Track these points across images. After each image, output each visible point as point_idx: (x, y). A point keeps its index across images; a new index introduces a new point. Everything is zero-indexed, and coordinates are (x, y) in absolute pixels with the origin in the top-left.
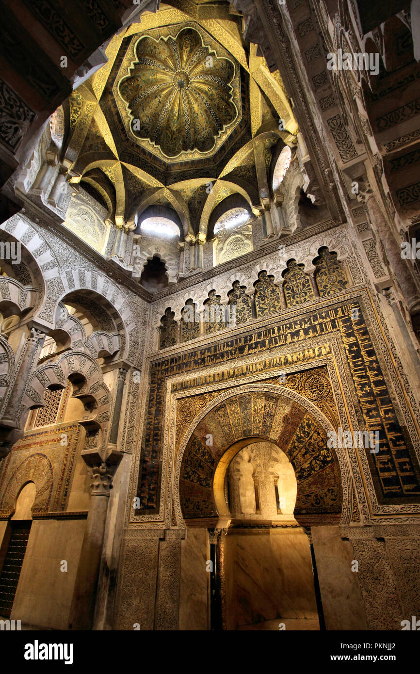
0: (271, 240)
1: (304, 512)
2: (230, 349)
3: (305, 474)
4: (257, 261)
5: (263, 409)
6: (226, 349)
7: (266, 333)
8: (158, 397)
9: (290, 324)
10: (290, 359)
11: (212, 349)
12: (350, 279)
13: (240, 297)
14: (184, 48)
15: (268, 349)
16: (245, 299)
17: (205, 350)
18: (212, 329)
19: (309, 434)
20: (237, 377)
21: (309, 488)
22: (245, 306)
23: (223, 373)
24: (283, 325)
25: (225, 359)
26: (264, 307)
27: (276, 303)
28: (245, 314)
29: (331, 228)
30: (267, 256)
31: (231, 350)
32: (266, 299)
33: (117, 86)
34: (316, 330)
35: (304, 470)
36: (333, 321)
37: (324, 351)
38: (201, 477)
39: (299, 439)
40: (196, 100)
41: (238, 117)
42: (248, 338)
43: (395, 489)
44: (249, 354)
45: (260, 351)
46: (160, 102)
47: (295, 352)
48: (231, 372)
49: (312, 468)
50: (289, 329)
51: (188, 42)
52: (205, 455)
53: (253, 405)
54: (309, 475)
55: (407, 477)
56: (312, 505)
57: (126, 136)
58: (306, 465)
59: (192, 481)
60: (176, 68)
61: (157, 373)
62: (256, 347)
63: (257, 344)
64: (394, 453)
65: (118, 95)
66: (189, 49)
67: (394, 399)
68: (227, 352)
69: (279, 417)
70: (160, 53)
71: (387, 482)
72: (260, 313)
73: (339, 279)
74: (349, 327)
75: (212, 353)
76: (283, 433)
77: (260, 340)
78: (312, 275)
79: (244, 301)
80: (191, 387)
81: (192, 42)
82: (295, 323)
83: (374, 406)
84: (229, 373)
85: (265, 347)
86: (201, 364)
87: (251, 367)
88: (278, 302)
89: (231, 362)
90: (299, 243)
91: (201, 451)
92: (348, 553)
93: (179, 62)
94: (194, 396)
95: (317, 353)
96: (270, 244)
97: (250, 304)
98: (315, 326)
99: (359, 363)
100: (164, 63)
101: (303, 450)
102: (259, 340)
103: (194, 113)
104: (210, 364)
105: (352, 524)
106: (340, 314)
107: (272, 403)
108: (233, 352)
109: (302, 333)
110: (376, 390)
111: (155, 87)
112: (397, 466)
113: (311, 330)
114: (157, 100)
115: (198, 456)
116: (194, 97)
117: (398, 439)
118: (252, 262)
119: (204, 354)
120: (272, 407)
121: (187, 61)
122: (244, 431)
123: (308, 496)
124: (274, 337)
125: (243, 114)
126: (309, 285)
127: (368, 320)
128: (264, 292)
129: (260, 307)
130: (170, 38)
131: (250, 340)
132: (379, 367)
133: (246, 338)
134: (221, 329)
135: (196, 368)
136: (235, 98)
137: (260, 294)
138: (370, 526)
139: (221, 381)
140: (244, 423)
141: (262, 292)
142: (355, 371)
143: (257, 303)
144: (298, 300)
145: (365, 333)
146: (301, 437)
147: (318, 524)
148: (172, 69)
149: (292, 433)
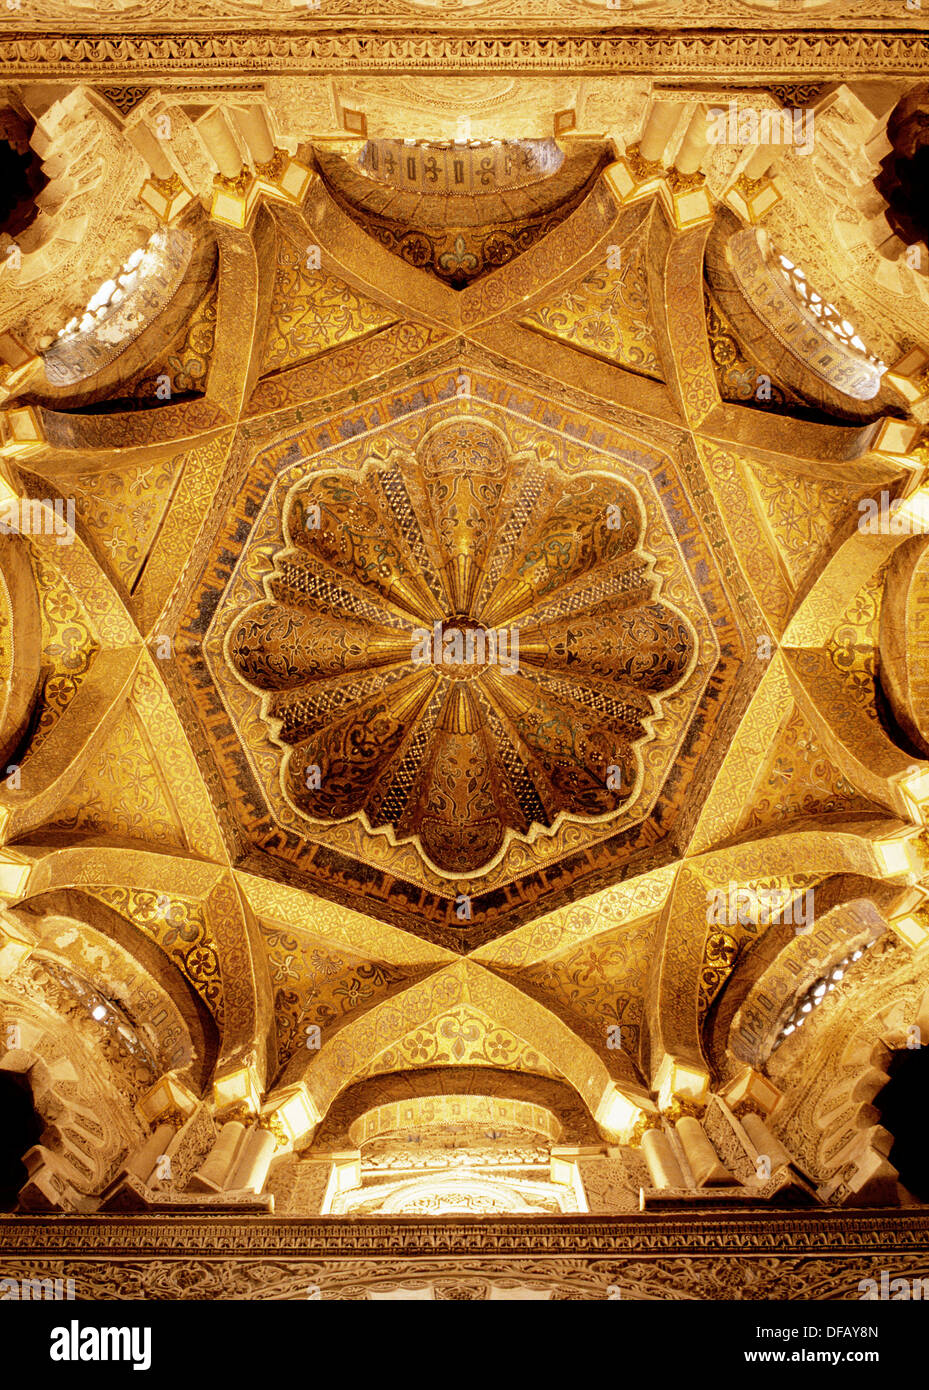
0: (202, 99)
14: (393, 727)
33: (627, 814)
40: (450, 565)
41: (293, 482)
46: (571, 636)
51: (370, 738)
57: (721, 666)
60: (456, 691)
65: (645, 791)
66: (380, 717)
70: (473, 761)
81: (355, 734)
93: (434, 702)
96: (210, 81)
100: (479, 725)
103: (478, 533)
111: (553, 685)
114: (574, 647)
116: (451, 579)
121: (409, 689)
125: (267, 488)
130: (374, 826)
136: (268, 550)
148: (469, 695)
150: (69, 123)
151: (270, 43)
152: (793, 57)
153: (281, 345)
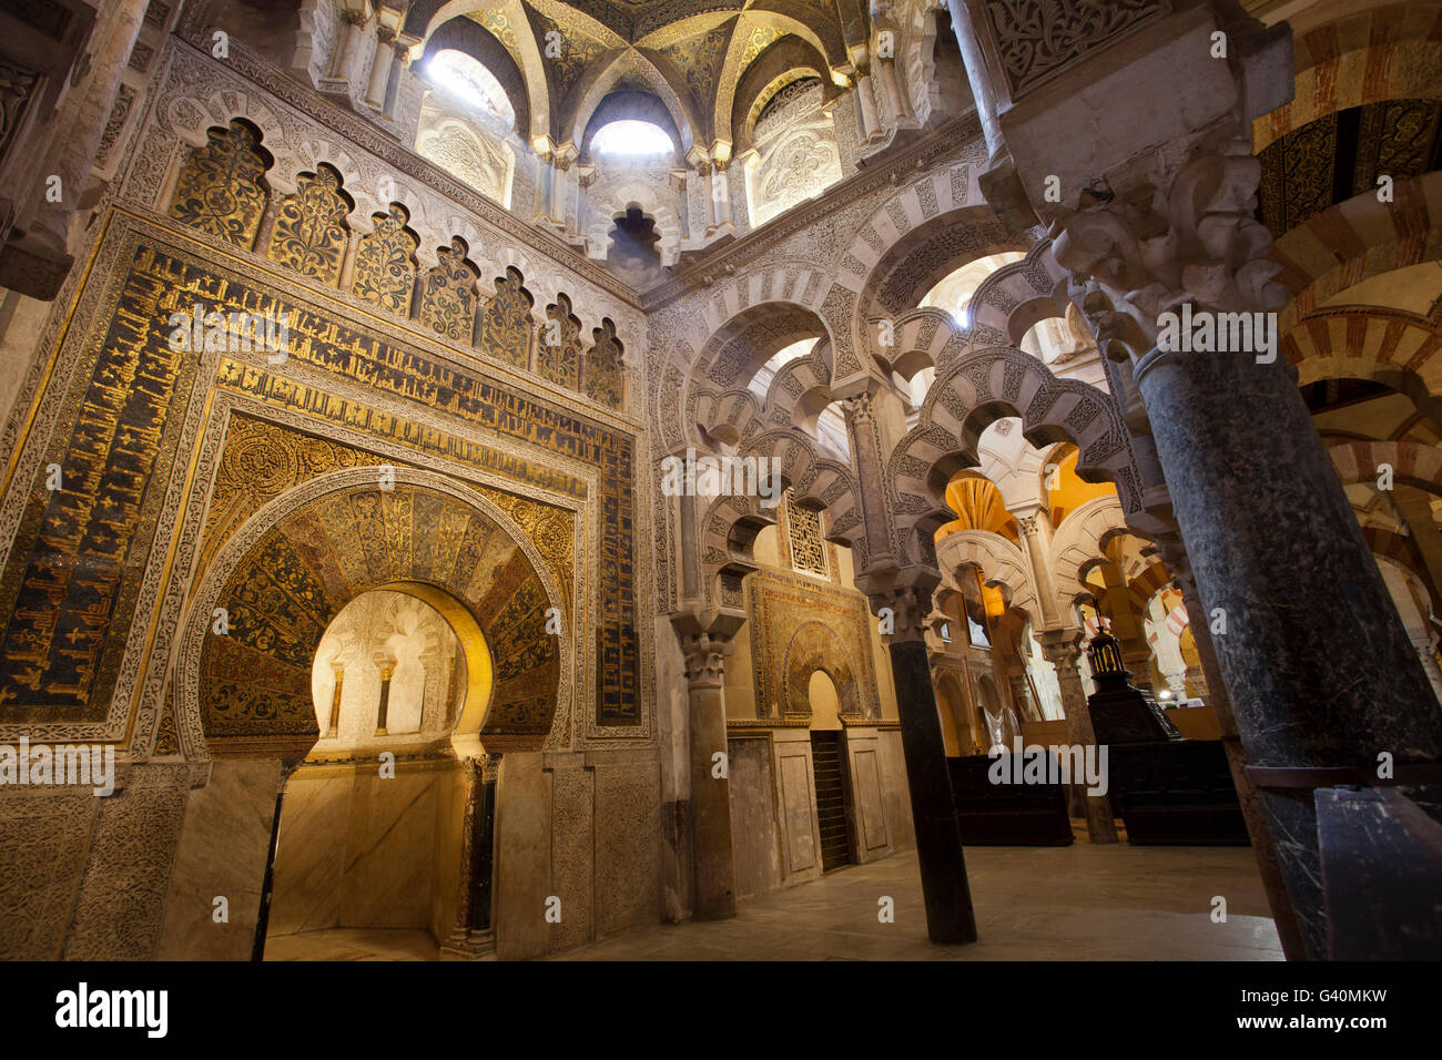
0: (557, 232)
1: (498, 730)
2: (419, 376)
3: (512, 671)
4: (513, 239)
5: (462, 537)
6: (410, 371)
7: (498, 396)
8: (152, 367)
9: (541, 409)
10: (530, 469)
11: (376, 346)
12: (628, 398)
13: (455, 279)
15: (495, 429)
16: (464, 291)
17: (355, 335)
18: (371, 295)
19: (528, 608)
20: (426, 446)
21: (513, 694)
22: (462, 307)
23: (394, 422)
24: (529, 403)
25: (403, 391)
26: (496, 338)
27: (518, 348)
28: (456, 323)
29: (627, 302)
30: (532, 250)
31: (421, 383)
32: (503, 328)
34: (574, 447)
35: (510, 664)
36: (597, 449)
37: (578, 486)
38: (282, 637)
39: (512, 613)
42: (464, 382)
43: (614, 707)
44: (458, 415)
45: (480, 423)
47: (539, 465)
48: (414, 431)
49: (522, 663)
50: (536, 416)
52: (305, 590)
53: (442, 521)
54: (517, 673)
55: (627, 694)
56: (513, 720)
58: (514, 658)
59: (254, 643)
61: (160, 288)
62: (475, 412)
63: (476, 406)
64: (621, 663)
67: (636, 596)
68: (411, 380)
69: (487, 565)
71: (611, 698)
72: (488, 345)
73: (612, 387)
74: (613, 472)
75: (374, 357)
76: (491, 595)
77: (485, 403)
78: (584, 352)
79: (461, 291)
80: (291, 401)
82: (547, 412)
83: (614, 596)
84: (408, 428)
85: (492, 421)
86: (336, 360)
87: (459, 445)
88: (522, 350)
89: (415, 407)
90: (584, 281)
91: (292, 576)
92: (546, 789)
94: (297, 431)
95: (569, 486)
96: (551, 238)
97: (473, 312)
98: (574, 438)
99: (612, 530)
101: (516, 633)
102: (481, 399)
104: (359, 376)
105: (560, 749)
106: (606, 445)
107: (481, 531)
108: (426, 388)
109: (553, 436)
110: (622, 576)
112: (621, 678)
113: (567, 442)
115: (283, 585)
117: (630, 646)
118: (502, 232)
119: (349, 341)
120: (479, 542)
122: (415, 567)
123: (510, 706)
124: (510, 414)
126: (572, 363)
127: (634, 476)
128: (504, 310)
129: (488, 333)
131: (466, 389)
132: (631, 546)
133: (458, 377)
134: (397, 311)
135: (318, 362)
137: (496, 306)
138: (579, 752)
139: (382, 433)
140: (418, 550)
141: (499, 306)
142: (606, 539)
143: (485, 320)
144: (554, 372)
145: (628, 492)
146: (516, 611)
147: (511, 750)
149: (502, 600)
150: (599, 247)
151: (526, 239)
152: (338, 119)
153: (590, 51)
